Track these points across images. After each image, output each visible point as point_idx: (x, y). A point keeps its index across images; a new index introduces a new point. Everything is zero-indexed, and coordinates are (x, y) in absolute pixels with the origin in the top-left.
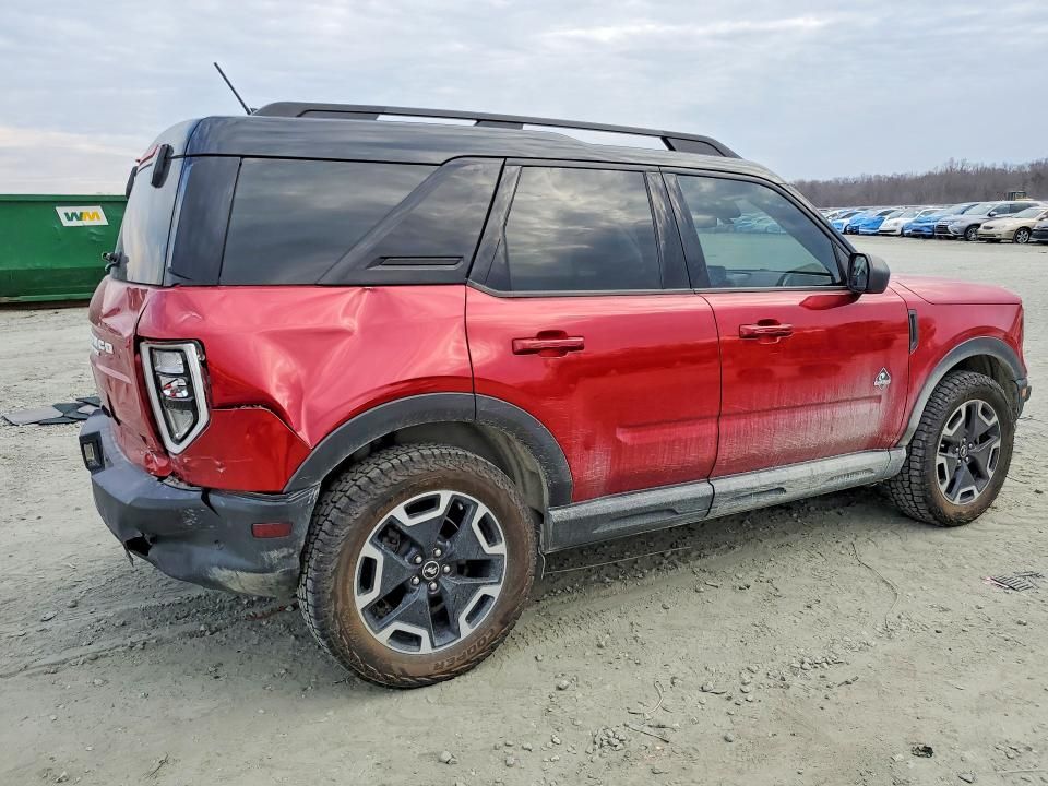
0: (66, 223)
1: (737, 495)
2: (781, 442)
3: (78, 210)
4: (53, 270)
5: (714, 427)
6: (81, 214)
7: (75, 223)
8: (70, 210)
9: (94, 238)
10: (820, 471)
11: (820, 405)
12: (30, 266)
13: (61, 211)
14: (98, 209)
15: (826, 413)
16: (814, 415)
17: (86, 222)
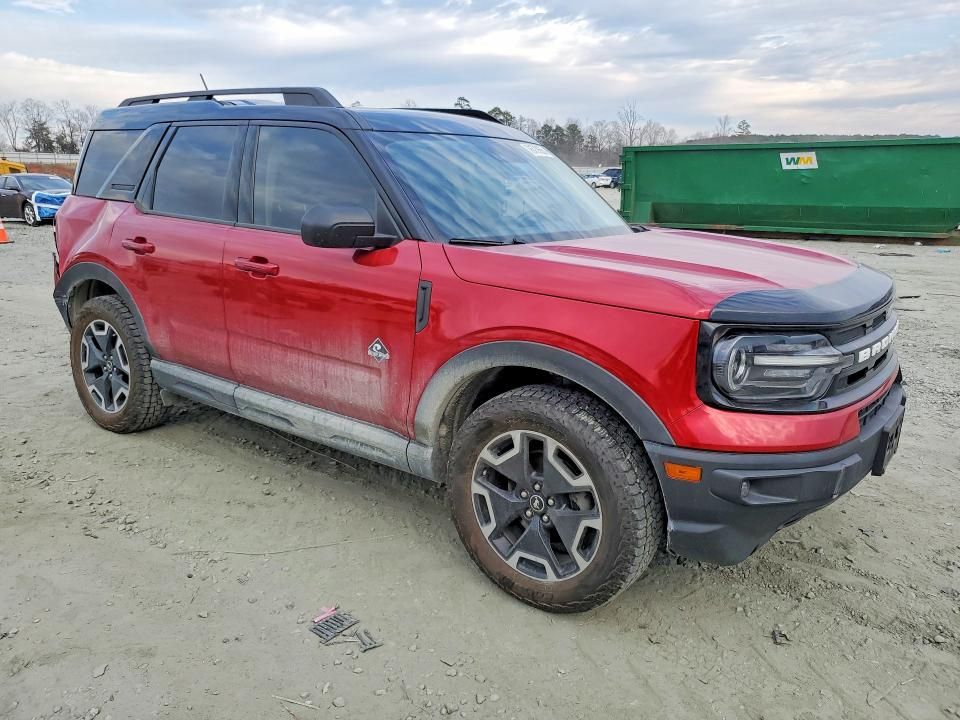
0: (785, 167)
1: (250, 406)
2: (277, 374)
3: (795, 155)
4: (767, 206)
5: (225, 339)
6: (798, 158)
7: (792, 167)
8: (790, 155)
9: (803, 180)
10: (322, 422)
11: (311, 353)
12: (753, 202)
13: (784, 156)
14: (813, 155)
15: (319, 365)
16: (306, 361)
17: (801, 166)
